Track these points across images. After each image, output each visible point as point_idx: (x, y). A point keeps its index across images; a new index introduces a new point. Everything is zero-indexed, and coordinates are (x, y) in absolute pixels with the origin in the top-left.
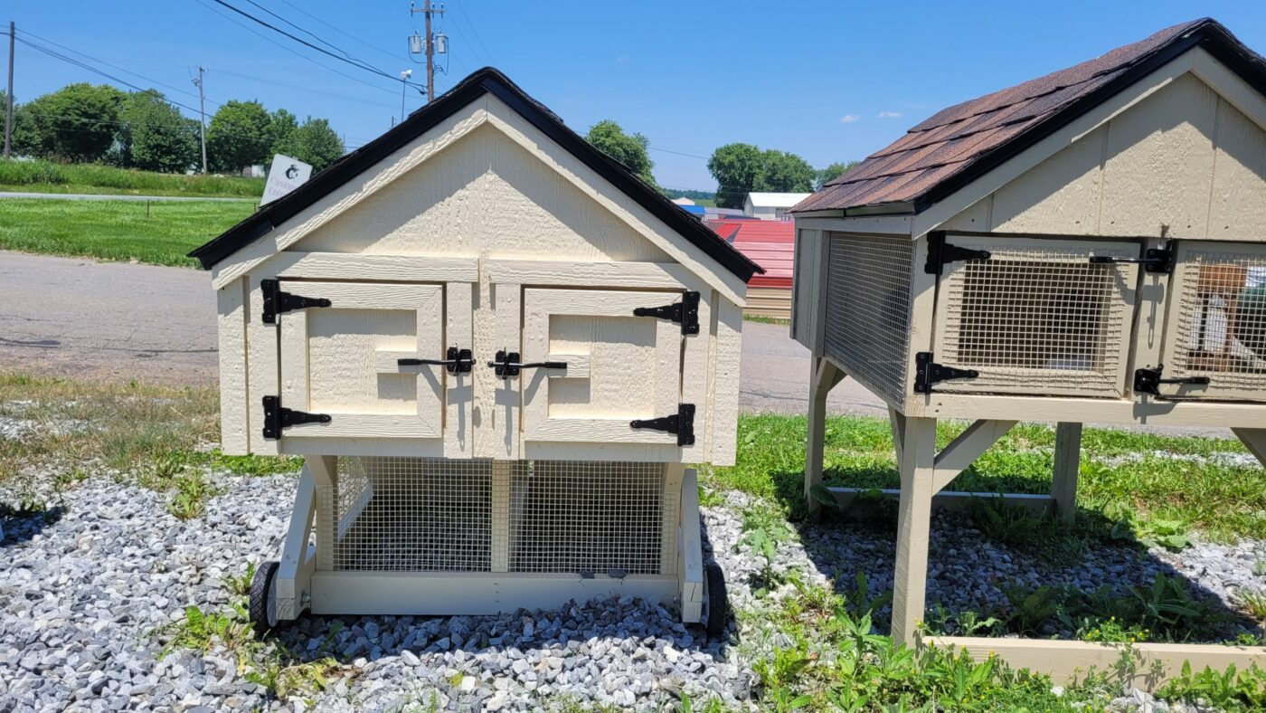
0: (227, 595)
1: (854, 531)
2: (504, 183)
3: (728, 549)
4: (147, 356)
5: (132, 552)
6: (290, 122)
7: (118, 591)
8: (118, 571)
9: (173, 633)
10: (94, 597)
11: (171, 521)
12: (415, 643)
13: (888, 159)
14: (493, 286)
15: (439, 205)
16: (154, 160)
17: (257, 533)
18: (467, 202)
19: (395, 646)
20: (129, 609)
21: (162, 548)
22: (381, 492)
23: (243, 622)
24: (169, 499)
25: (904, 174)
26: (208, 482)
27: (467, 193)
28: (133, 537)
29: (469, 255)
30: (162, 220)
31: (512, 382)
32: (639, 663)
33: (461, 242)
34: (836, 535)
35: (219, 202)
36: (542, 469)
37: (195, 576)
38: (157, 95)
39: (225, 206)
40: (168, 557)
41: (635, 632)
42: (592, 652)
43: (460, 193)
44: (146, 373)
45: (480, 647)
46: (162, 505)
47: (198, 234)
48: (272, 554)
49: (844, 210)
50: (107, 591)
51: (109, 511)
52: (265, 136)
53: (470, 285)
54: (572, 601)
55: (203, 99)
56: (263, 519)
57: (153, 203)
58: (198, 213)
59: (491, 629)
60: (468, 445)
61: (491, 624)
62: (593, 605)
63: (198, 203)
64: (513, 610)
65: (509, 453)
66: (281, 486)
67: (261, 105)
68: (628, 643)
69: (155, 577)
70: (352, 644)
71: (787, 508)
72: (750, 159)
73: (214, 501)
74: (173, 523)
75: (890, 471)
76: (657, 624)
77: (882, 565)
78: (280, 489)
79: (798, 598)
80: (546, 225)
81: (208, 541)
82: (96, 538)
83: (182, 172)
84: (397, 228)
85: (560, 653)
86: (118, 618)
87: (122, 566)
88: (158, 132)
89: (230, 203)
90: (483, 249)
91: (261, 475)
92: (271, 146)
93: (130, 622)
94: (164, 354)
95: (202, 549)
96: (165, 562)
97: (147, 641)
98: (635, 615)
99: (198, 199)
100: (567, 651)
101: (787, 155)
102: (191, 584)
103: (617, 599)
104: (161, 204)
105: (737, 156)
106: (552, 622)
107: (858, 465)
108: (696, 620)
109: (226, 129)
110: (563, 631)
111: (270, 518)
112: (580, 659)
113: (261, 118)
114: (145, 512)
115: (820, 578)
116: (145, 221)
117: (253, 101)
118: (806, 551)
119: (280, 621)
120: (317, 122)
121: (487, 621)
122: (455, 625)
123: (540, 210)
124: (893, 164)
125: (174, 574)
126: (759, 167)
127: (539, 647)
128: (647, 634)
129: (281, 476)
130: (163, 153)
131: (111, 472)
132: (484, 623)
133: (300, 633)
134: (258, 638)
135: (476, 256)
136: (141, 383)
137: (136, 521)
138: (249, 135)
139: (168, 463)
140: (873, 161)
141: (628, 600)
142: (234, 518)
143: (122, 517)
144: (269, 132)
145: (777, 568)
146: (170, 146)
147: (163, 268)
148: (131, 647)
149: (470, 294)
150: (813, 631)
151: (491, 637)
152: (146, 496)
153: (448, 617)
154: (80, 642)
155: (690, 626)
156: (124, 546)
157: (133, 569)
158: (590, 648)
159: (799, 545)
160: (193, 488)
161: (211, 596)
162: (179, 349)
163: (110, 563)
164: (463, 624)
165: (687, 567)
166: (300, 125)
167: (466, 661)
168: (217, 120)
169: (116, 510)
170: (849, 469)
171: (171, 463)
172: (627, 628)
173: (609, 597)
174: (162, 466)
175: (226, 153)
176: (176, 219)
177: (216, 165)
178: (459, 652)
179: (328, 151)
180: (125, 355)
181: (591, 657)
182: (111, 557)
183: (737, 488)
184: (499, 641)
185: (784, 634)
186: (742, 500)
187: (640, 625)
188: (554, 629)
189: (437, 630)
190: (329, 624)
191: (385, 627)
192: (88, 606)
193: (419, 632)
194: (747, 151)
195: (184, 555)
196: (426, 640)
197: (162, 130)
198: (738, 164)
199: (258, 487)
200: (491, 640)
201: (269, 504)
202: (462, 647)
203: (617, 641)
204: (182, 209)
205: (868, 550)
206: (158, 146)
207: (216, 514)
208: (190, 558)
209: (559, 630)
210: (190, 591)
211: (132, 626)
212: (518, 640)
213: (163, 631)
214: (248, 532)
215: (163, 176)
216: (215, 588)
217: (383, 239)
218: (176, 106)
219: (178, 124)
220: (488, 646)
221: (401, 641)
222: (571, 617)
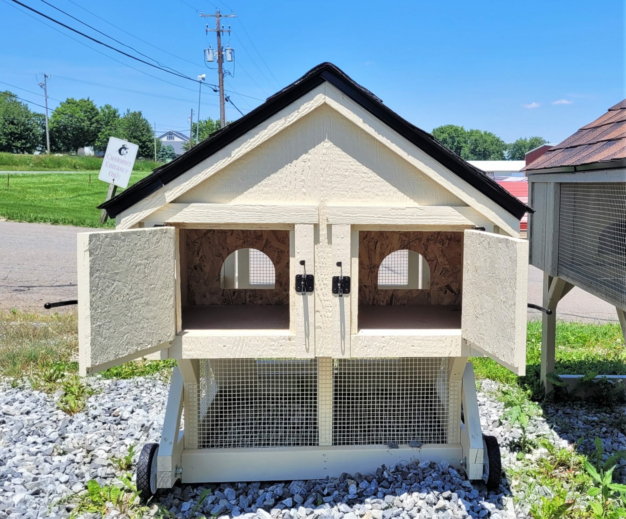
0: (114, 471)
1: (581, 407)
2: (337, 149)
3: (490, 423)
4: (21, 290)
5: (34, 440)
6: (114, 114)
7: (28, 470)
8: (26, 455)
9: (76, 502)
10: (10, 476)
11: (61, 415)
12: (265, 503)
13: (599, 129)
14: (329, 227)
15: (288, 166)
16: (9, 144)
17: (129, 422)
18: (309, 164)
19: (250, 506)
20: (39, 484)
21: (57, 436)
22: (225, 387)
23: (129, 491)
24: (56, 399)
25: (621, 139)
26: (85, 384)
27: (309, 156)
28: (33, 428)
29: (311, 203)
30: (19, 189)
31: (345, 298)
32: (441, 512)
33: (305, 194)
34: (569, 411)
35: (62, 175)
36: (345, 365)
37: (87, 457)
38: (11, 95)
39: (67, 177)
40: (63, 443)
41: (435, 488)
42: (404, 504)
43: (304, 156)
44: (22, 303)
45: (316, 504)
46: (52, 404)
47: (47, 198)
48: (144, 438)
49: (575, 167)
50: (20, 471)
51: (11, 409)
52: (94, 125)
53: (312, 226)
54: (383, 466)
55: (47, 97)
56: (132, 412)
57: (12, 176)
58: (47, 183)
59: (324, 490)
60: (312, 348)
61: (323, 486)
62: (400, 469)
63: (46, 176)
64: (338, 475)
65: (343, 353)
66: (142, 386)
67: (91, 102)
68: (431, 496)
69: (56, 459)
70: (217, 505)
71: (529, 391)
72: (458, 137)
73: (92, 399)
74: (63, 417)
75: (599, 361)
76: (450, 481)
77: (606, 432)
78: (142, 389)
79: (549, 458)
80: (369, 180)
81: (91, 429)
82: (4, 430)
83: (30, 152)
84: (256, 184)
85: (379, 506)
86: (31, 492)
87: (28, 451)
88: (12, 123)
89: (70, 175)
90: (322, 199)
91: (124, 378)
92: (99, 132)
93: (42, 495)
94: (34, 289)
95: (88, 436)
96: (62, 447)
97: (56, 508)
98: (433, 475)
99: (46, 172)
100: (384, 505)
101: (485, 133)
102: (85, 463)
103: (417, 463)
104: (18, 177)
105: (449, 134)
106: (370, 482)
107: (575, 358)
108: (479, 478)
109: (64, 120)
110: (380, 489)
111: (137, 411)
112: (395, 510)
113: (92, 111)
114: (39, 409)
115: (564, 443)
116: (6, 190)
117: (86, 99)
118: (548, 423)
119: (158, 489)
120: (134, 114)
121: (320, 484)
122: (295, 488)
123: (364, 169)
124: (606, 133)
125: (70, 456)
126: (465, 142)
127: (362, 502)
128: (444, 489)
129: (141, 379)
130: (15, 138)
131: (7, 379)
132: (317, 485)
133: (174, 498)
134: (143, 502)
135: (316, 204)
136: (20, 311)
137: (33, 416)
138: (82, 124)
139: (52, 371)
140: (585, 132)
141: (426, 464)
142: (110, 411)
143: (22, 414)
144: (97, 121)
145: (530, 437)
146: (21, 133)
147: (25, 225)
148: (45, 513)
149: (313, 233)
150: (565, 484)
151: (324, 496)
152: (38, 397)
153: (288, 482)
154: (4, 511)
155: (474, 482)
156: (27, 436)
157: (37, 453)
158: (402, 501)
159: (542, 419)
160: (75, 389)
161: (101, 472)
162: (46, 284)
163: (18, 448)
164: (300, 486)
165: (470, 437)
166: (122, 116)
167: (307, 515)
168: (59, 113)
169: (16, 408)
170: (569, 361)
171: (55, 371)
172: (429, 486)
173: (410, 462)
174: (48, 373)
175: (64, 138)
176: (30, 188)
177: (57, 147)
178: (301, 508)
179: (143, 135)
180: (5, 290)
181: (403, 509)
182: (18, 445)
183: (488, 377)
184: (330, 498)
185: (544, 487)
186: (493, 386)
187: (438, 482)
188: (373, 488)
189: (282, 493)
190: (195, 490)
191: (241, 491)
192: (6, 483)
193: (268, 494)
194: (456, 130)
195: (75, 441)
196: (273, 500)
197: (15, 121)
198: (449, 140)
199: (125, 387)
200: (324, 498)
201: (135, 400)
202: (303, 504)
203: (423, 495)
204: (34, 180)
205: (594, 421)
206: (12, 134)
207: (96, 409)
208: (80, 443)
209: (377, 489)
210: (84, 468)
211: (43, 497)
212: (346, 498)
213: (69, 500)
214: (122, 422)
215: (17, 156)
216: (103, 466)
217: (245, 193)
218: (26, 103)
219: (27, 117)
220: (323, 503)
221: (254, 502)
222: (385, 479)
